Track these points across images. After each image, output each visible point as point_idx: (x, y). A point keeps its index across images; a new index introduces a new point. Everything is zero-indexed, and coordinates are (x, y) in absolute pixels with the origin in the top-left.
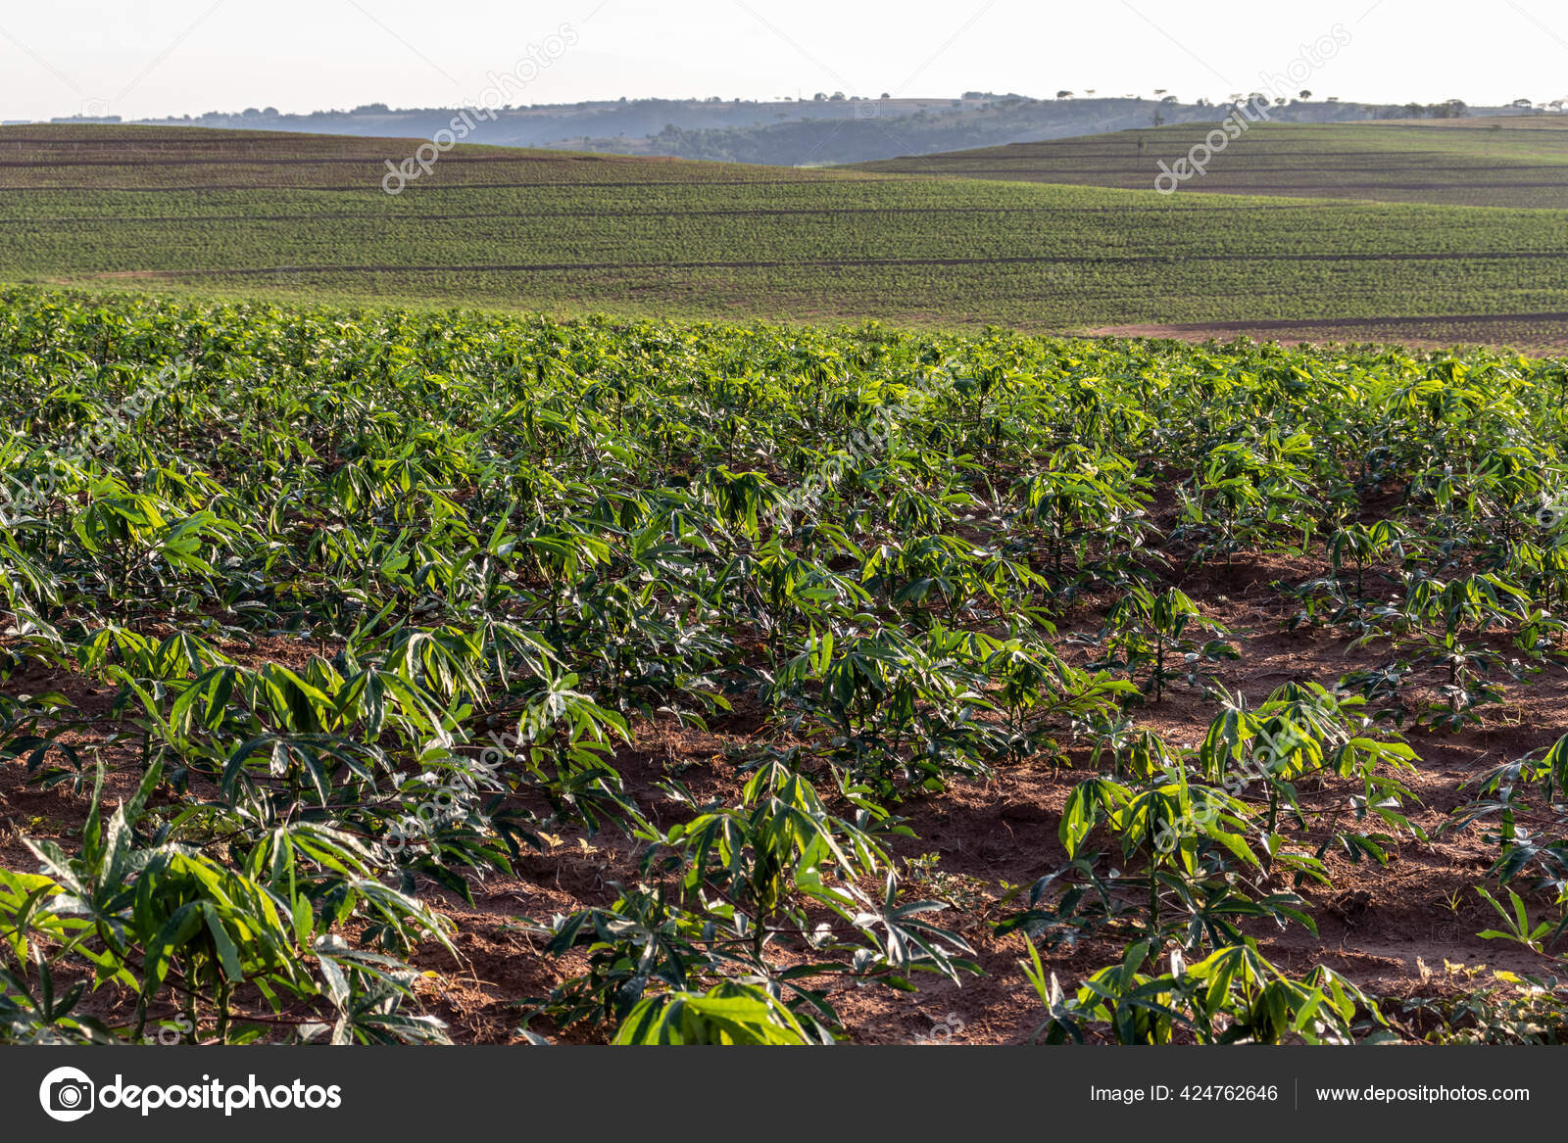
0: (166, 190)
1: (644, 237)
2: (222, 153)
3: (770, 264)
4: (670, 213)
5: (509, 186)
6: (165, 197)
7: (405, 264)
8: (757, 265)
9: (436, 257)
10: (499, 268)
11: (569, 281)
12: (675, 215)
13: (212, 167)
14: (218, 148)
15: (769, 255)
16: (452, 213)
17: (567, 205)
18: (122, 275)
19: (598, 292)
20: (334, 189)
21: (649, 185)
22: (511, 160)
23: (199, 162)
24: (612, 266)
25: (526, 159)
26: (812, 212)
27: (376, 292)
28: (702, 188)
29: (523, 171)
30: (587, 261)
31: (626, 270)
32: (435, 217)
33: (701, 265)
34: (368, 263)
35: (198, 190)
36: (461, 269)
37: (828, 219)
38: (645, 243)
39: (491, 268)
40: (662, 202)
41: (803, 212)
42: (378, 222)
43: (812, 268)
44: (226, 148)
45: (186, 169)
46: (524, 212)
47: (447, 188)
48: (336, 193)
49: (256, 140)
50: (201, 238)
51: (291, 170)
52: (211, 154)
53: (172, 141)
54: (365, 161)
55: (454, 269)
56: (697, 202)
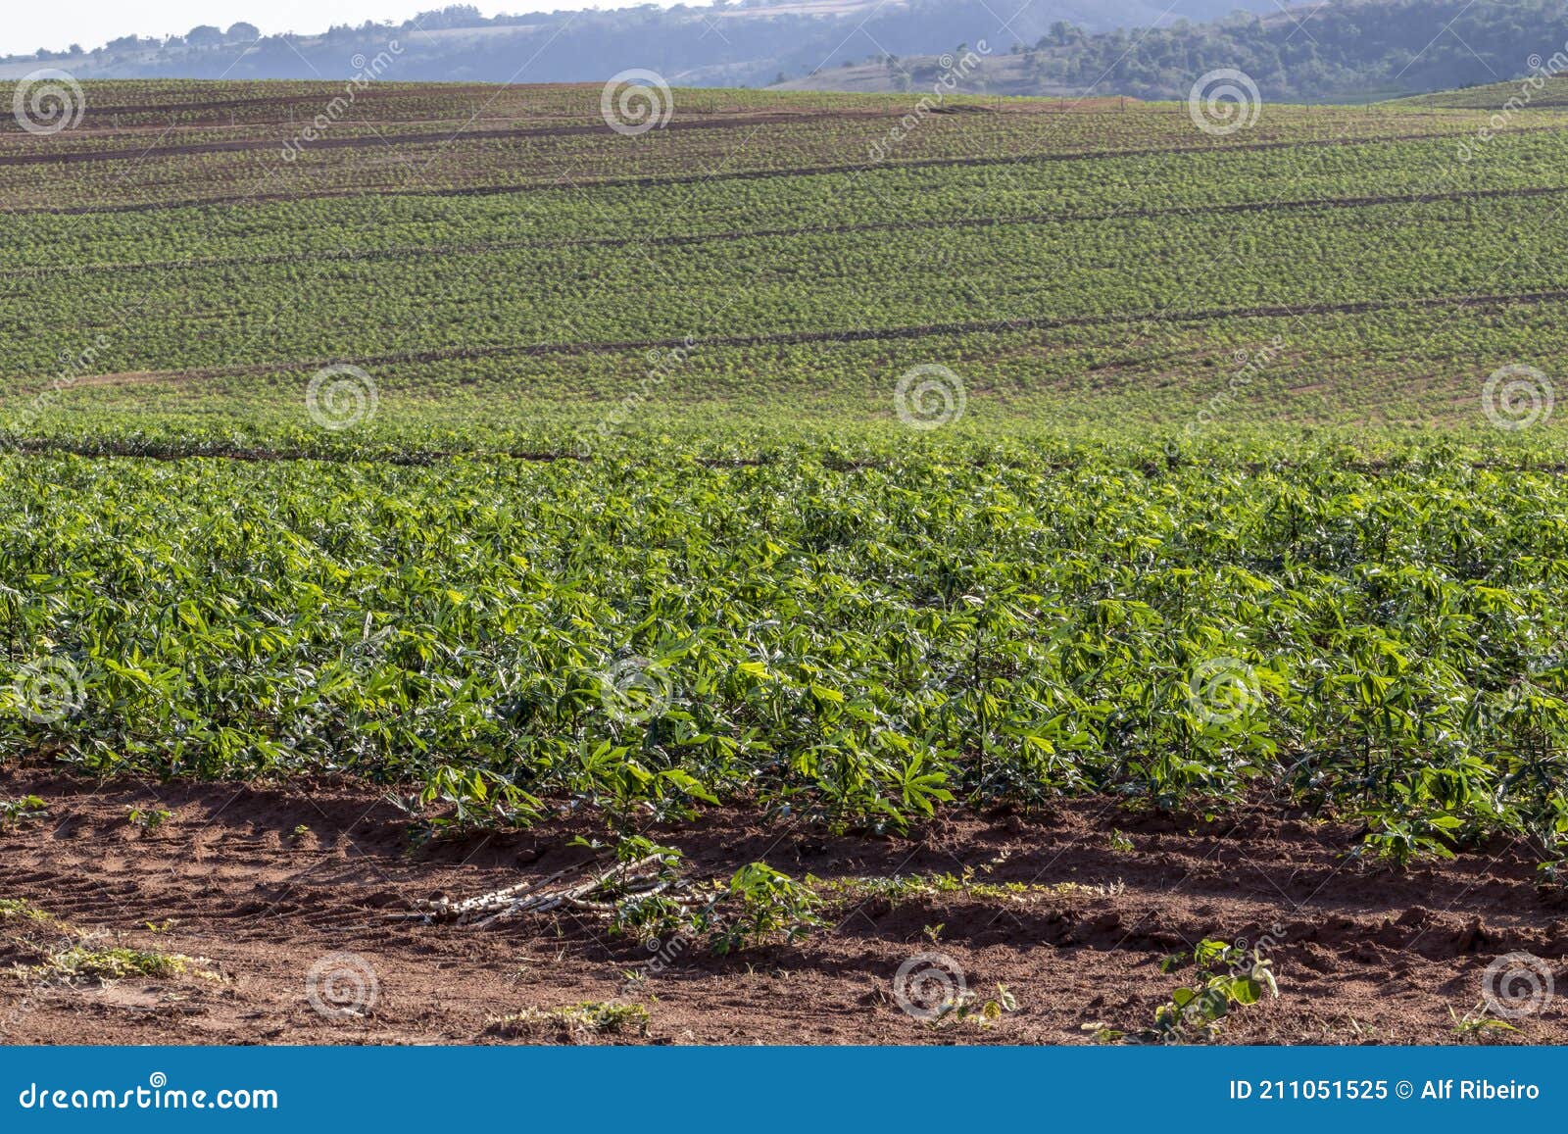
0: (141, 209)
1: (1097, 264)
2: (234, 129)
3: (1361, 307)
4: (1142, 213)
5: (811, 172)
6: (141, 222)
7: (639, 336)
8: (1330, 309)
9: (697, 322)
10: (824, 338)
11: (966, 357)
12: (1153, 216)
13: (220, 158)
14: (223, 119)
15: (1355, 291)
16: (708, 230)
17: (933, 205)
18: (97, 381)
19: (1028, 378)
20: (469, 192)
21: (1088, 156)
22: (807, 119)
23: (191, 150)
24: (1045, 324)
25: (836, 115)
26: (1428, 199)
27: (595, 395)
28: (1198, 159)
29: (833, 140)
30: (998, 316)
31: (1075, 331)
32: (678, 241)
33: (1223, 315)
34: (565, 337)
35: (204, 205)
36: (749, 343)
37: (1460, 212)
38: (1103, 273)
39: (806, 338)
40: (1125, 192)
41: (1408, 199)
42: (567, 256)
43: (1441, 312)
44: (241, 119)
45: (171, 166)
46: (852, 221)
47: (688, 181)
48: (474, 202)
49: (295, 100)
50: (228, 300)
51: (377, 159)
52: (214, 132)
53: (134, 110)
54: (519, 134)
55: (736, 343)
56: (1189, 188)
